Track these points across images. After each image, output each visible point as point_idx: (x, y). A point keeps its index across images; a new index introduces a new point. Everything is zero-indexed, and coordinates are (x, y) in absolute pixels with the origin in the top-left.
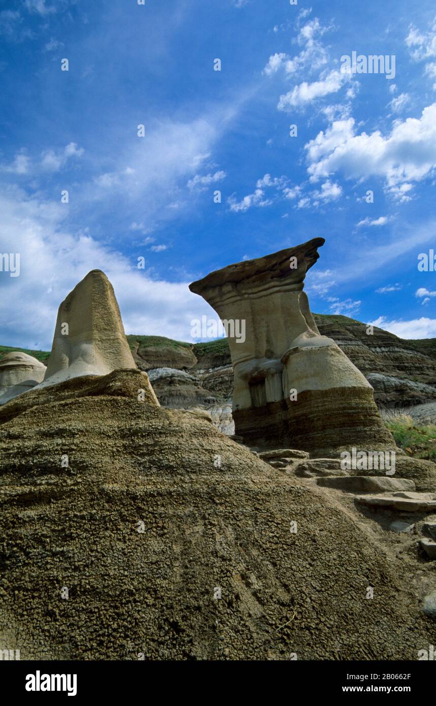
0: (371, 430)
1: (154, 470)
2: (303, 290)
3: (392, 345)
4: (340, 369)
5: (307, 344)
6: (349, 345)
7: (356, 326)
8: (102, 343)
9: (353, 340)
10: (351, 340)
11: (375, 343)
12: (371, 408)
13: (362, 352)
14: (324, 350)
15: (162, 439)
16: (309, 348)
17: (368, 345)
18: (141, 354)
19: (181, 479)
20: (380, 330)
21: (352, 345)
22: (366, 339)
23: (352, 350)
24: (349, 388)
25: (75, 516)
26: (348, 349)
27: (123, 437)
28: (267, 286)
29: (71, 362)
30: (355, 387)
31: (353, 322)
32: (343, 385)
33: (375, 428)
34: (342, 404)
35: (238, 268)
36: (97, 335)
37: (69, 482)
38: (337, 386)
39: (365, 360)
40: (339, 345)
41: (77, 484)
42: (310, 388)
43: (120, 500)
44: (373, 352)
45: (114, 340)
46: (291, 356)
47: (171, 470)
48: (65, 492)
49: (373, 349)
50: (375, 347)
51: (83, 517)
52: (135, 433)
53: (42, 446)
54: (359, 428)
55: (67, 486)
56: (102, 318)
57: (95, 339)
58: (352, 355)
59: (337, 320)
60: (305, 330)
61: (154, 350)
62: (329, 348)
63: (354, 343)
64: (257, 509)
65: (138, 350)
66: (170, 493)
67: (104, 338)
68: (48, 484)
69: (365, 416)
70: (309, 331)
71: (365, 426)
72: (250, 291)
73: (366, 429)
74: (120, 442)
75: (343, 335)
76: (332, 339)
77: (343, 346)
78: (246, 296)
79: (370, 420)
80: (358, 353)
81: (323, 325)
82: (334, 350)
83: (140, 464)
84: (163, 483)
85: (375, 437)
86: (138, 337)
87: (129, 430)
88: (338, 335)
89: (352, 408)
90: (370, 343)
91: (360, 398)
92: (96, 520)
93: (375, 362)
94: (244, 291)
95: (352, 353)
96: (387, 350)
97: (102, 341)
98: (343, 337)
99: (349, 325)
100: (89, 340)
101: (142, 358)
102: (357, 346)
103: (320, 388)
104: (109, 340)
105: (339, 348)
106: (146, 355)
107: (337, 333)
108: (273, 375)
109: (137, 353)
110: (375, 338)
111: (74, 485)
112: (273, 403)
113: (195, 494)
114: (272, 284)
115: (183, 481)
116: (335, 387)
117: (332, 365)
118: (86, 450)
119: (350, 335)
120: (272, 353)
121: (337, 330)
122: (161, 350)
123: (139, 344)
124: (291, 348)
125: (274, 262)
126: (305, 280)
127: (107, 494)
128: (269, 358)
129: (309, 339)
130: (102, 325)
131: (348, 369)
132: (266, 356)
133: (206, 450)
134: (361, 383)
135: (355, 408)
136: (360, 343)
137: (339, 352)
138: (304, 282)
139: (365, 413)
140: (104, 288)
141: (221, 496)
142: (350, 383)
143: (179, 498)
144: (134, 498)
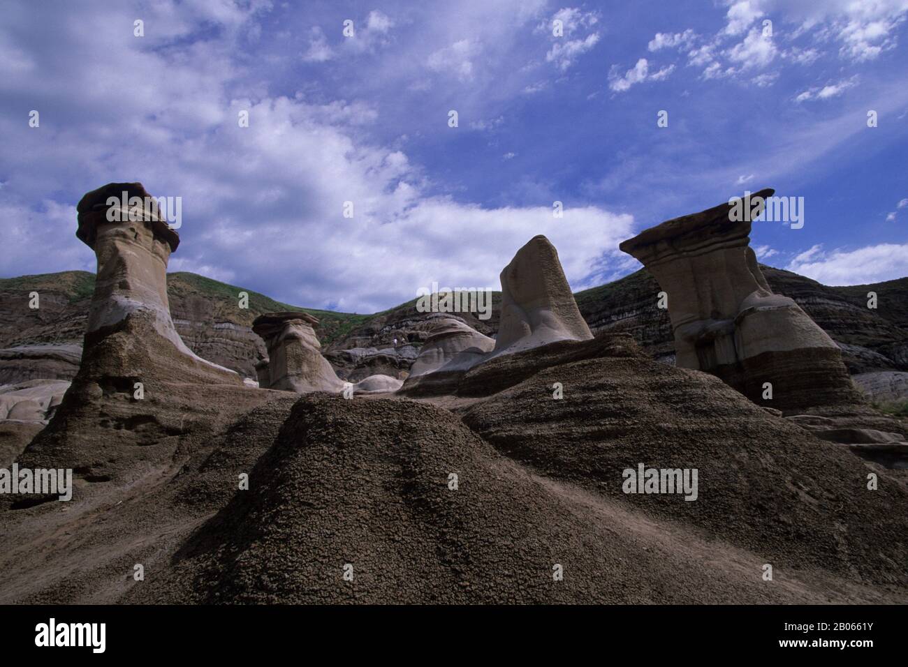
0: (841, 391)
1: (691, 414)
2: (749, 245)
3: (812, 295)
4: (803, 329)
5: (762, 304)
8: (559, 308)
12: (840, 369)
14: (784, 310)
15: (688, 390)
16: (767, 308)
19: (716, 420)
24: (815, 348)
25: (646, 445)
27: (653, 389)
28: (707, 243)
29: (533, 328)
30: (821, 348)
32: (808, 346)
33: (846, 389)
34: (808, 365)
35: (675, 224)
36: (553, 302)
37: (629, 423)
38: (802, 346)
40: (799, 304)
41: (635, 424)
42: (771, 349)
43: (676, 434)
45: (570, 305)
46: (746, 317)
47: (705, 413)
48: (627, 430)
51: (653, 446)
52: (663, 385)
53: (592, 397)
54: (828, 390)
55: (628, 425)
56: (556, 284)
57: (552, 306)
60: (755, 288)
62: (789, 308)
64: (784, 443)
66: (711, 430)
67: (561, 304)
68: (610, 424)
69: (834, 377)
70: (760, 290)
71: (835, 387)
72: (688, 248)
73: (836, 390)
74: (652, 394)
76: (791, 299)
77: (803, 305)
78: (685, 253)
79: (840, 381)
82: (795, 309)
83: (677, 410)
84: (701, 423)
85: (847, 398)
87: (657, 383)
89: (819, 369)
91: (828, 359)
92: (663, 448)
94: (681, 249)
96: (804, 302)
97: (559, 306)
100: (547, 306)
103: (782, 349)
104: (565, 305)
105: (799, 307)
108: (723, 337)
111: (633, 424)
112: (726, 365)
113: (732, 431)
114: (714, 240)
115: (719, 422)
116: (800, 347)
117: (794, 325)
118: (631, 399)
120: (718, 313)
124: (746, 309)
125: (716, 216)
126: (750, 234)
127: (664, 430)
128: (716, 319)
129: (762, 298)
130: (557, 291)
131: (812, 329)
132: (712, 317)
133: (728, 399)
134: (828, 343)
135: (823, 369)
137: (800, 312)
138: (749, 236)
139: (834, 374)
140: (551, 254)
141: (752, 432)
142: (817, 344)
143: (720, 434)
144: (686, 433)
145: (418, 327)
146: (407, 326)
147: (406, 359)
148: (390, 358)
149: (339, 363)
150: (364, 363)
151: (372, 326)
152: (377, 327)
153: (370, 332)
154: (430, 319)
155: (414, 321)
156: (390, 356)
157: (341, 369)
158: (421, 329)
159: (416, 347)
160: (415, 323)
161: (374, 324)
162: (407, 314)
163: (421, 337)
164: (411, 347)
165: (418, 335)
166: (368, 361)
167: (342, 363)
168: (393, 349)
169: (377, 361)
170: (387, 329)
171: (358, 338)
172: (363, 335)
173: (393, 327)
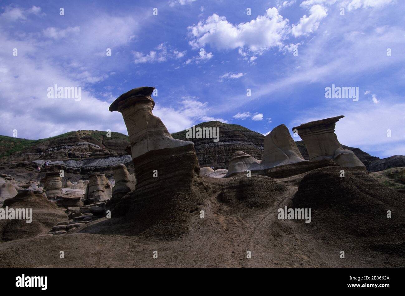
6: (245, 144)
7: (248, 133)
8: (295, 150)
9: (248, 141)
10: (246, 141)
11: (260, 144)
13: (253, 149)
17: (256, 145)
18: (106, 144)
20: (262, 136)
21: (247, 144)
22: (255, 141)
23: (247, 148)
26: (245, 147)
31: (246, 130)
36: (292, 147)
39: (255, 154)
44: (259, 149)
49: (259, 148)
50: (260, 146)
58: (247, 150)
59: (236, 128)
61: (115, 142)
63: (248, 143)
65: (103, 141)
70: (340, 147)
72: (316, 132)
75: (242, 138)
77: (242, 145)
80: (251, 149)
81: (228, 131)
86: (101, 132)
88: (238, 138)
90: (257, 143)
93: (261, 156)
95: (247, 149)
98: (242, 139)
99: (244, 132)
101: (106, 147)
102: (250, 145)
106: (109, 145)
107: (238, 137)
109: (102, 144)
110: (260, 140)
114: (324, 130)
116: (357, 166)
117: (355, 159)
119: (246, 138)
121: (238, 134)
122: (119, 142)
123: (102, 137)
130: (293, 144)
131: (359, 161)
136: (252, 143)
145: (73, 149)
146: (64, 148)
147: (72, 168)
148: (63, 167)
149: (29, 168)
150: (46, 169)
151: (40, 147)
152: (44, 148)
153: (39, 151)
154: (80, 145)
155: (69, 146)
156: (63, 166)
157: (31, 172)
158: (75, 150)
159: (76, 161)
160: (69, 147)
161: (41, 146)
162: (64, 142)
163: (76, 155)
164: (73, 161)
165: (74, 154)
166: (49, 168)
167: (31, 168)
168: (62, 161)
169: (55, 168)
170: (51, 149)
171: (30, 154)
172: (34, 152)
173: (55, 148)
